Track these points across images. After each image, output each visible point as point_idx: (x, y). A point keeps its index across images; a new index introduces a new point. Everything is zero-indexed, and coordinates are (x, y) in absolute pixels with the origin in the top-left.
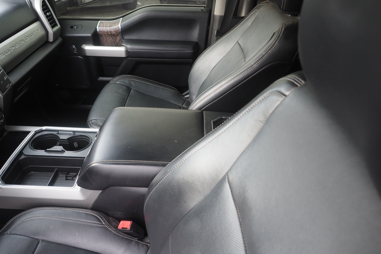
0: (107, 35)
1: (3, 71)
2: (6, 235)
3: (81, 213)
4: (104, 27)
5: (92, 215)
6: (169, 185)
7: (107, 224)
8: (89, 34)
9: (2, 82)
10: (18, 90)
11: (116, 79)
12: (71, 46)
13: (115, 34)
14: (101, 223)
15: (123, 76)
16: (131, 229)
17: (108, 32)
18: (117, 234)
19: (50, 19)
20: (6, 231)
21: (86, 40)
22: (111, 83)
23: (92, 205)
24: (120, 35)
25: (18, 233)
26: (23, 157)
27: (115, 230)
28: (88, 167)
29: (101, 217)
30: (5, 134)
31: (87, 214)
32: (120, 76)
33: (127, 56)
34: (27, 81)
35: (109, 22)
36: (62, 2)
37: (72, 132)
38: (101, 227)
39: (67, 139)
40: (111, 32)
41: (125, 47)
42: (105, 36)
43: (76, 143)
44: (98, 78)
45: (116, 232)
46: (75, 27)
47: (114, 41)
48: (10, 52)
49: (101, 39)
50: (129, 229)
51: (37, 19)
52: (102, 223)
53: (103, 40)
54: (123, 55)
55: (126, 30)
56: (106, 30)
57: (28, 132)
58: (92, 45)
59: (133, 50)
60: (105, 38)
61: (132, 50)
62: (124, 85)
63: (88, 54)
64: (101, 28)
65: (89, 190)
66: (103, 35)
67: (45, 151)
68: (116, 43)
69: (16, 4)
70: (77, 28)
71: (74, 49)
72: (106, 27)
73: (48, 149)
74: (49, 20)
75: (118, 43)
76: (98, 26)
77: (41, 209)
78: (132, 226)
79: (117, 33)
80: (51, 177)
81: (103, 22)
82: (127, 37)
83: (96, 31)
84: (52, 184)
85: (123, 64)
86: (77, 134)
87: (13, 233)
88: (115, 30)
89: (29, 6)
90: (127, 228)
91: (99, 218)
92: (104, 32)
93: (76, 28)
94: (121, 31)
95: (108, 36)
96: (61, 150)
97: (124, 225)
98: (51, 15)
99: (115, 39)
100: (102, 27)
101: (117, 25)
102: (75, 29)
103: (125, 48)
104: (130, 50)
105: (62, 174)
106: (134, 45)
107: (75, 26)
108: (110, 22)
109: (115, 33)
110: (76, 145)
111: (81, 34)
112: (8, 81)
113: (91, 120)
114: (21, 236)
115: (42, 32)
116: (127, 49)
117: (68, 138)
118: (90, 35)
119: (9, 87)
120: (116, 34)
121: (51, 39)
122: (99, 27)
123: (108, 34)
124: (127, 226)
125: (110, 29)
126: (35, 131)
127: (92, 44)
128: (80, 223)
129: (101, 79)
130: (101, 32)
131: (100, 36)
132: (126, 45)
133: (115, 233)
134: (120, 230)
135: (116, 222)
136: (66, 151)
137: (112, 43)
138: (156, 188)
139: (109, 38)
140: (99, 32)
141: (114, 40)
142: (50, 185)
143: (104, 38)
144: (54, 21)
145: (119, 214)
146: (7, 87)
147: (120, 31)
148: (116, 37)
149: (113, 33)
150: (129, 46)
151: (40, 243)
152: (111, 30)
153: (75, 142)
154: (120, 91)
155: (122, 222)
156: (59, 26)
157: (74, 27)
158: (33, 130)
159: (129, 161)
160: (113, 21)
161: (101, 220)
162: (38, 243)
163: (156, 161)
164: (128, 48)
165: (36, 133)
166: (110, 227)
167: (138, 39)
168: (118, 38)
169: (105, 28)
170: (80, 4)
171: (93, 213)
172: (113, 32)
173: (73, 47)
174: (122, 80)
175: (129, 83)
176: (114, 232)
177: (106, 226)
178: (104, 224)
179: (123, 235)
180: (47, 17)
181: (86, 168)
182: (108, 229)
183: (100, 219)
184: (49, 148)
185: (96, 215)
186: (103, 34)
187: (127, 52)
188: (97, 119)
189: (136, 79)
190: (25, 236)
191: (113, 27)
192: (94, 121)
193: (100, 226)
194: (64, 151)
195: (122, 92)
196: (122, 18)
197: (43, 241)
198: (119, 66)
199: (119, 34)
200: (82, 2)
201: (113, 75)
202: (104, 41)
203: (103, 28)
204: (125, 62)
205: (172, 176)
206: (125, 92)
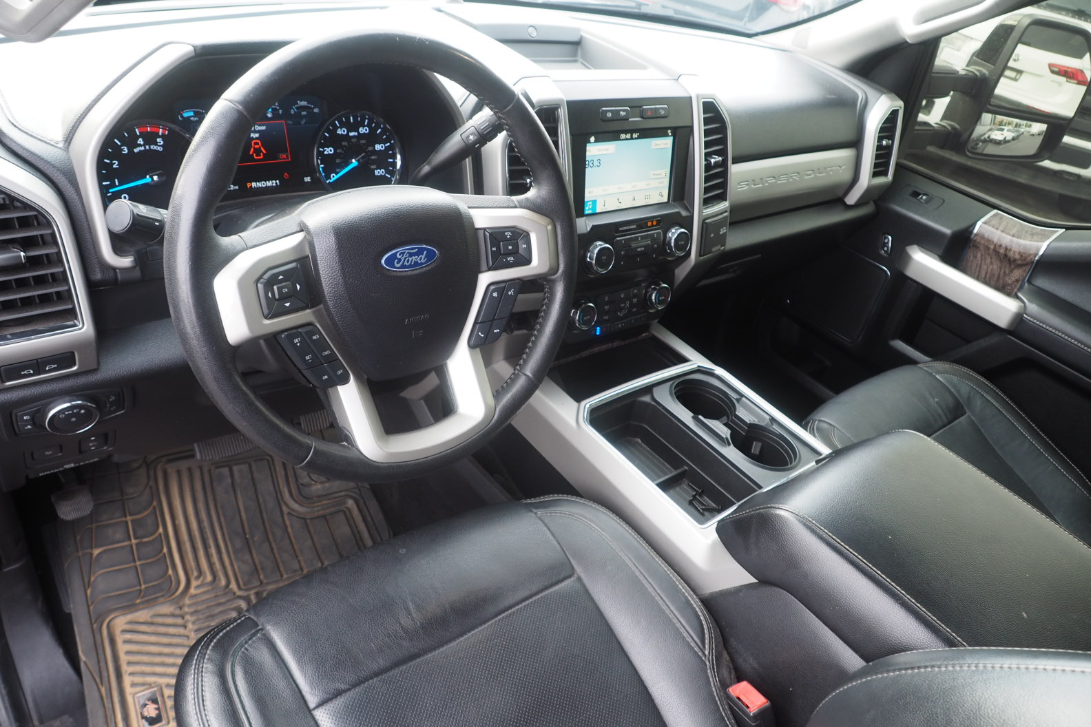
0: (991, 251)
1: (727, 216)
2: (533, 515)
3: (679, 591)
4: (997, 229)
5: (696, 612)
6: (944, 693)
7: (712, 658)
8: (948, 228)
9: (712, 235)
10: (722, 266)
11: (939, 365)
12: (884, 234)
13: (1015, 260)
14: (701, 647)
15: (964, 369)
16: (756, 717)
17: (1000, 246)
18: (717, 698)
19: (882, 155)
20: (537, 508)
21: (928, 239)
22: (921, 368)
23: (711, 594)
24: (1027, 268)
25: (552, 529)
26: (647, 399)
27: (719, 688)
28: (768, 508)
29: (710, 634)
30: (644, 335)
31: (688, 602)
32: (957, 367)
33: (1012, 329)
34: (750, 258)
35: (1020, 223)
36: (932, 128)
37: (768, 417)
38: (695, 653)
39: (750, 424)
40: (1011, 250)
41: (1022, 305)
42: (983, 253)
43: (760, 444)
44: (894, 338)
45: (717, 694)
46: (924, 197)
47: (999, 275)
48: (761, 185)
49: (970, 254)
50: (751, 714)
51: (856, 143)
52: (704, 647)
53: (972, 257)
54: (1003, 321)
55: (1052, 265)
56: (999, 239)
57: (683, 360)
58: (936, 256)
59: (1038, 323)
60: (982, 255)
61: (1035, 321)
62: (952, 393)
63: (911, 272)
64: (990, 228)
65: (731, 557)
66: (982, 248)
67: (693, 417)
68: (1001, 282)
69: (835, 95)
70: (927, 202)
71: (885, 244)
72: (1003, 231)
73: (700, 417)
74: (877, 157)
75: (1009, 285)
76: (983, 219)
77: (615, 518)
78: (762, 714)
79: (1022, 260)
80: (666, 474)
81: (1002, 217)
82: (1043, 282)
83: (971, 229)
84: (665, 486)
85: (984, 343)
86: (775, 428)
87: (546, 521)
88: (1022, 251)
89: (858, 108)
90: (748, 707)
91: (706, 631)
92: (989, 241)
93: (924, 200)
94: (1038, 261)
95: (994, 257)
96: (724, 436)
97: (744, 695)
98: (890, 148)
99: (1005, 272)
100: (993, 227)
101: (1038, 241)
102: (922, 201)
103: (1020, 307)
104: (1032, 319)
105: (689, 485)
106: (1049, 311)
107: (924, 195)
108: (1022, 225)
109: (1017, 257)
110: (756, 448)
111: (928, 219)
112: (722, 240)
113: (819, 421)
114: (553, 538)
115: (845, 175)
116: (1022, 311)
117: (754, 422)
118: (948, 231)
119: (717, 249)
120: (1019, 262)
121: (852, 199)
122: (985, 223)
123: (996, 252)
124: (752, 703)
125: (1012, 241)
126: (699, 366)
127: (938, 255)
128: (664, 607)
129: (900, 345)
130: (983, 237)
131: (971, 245)
132: (1029, 301)
133: (715, 694)
134: (728, 697)
135: (730, 673)
136: (732, 446)
137: (990, 277)
138: (898, 675)
139: (991, 263)
140: (976, 235)
141: (1002, 272)
142: (659, 485)
143: (979, 255)
144: (887, 164)
145: (749, 662)
146: (714, 249)
147: (1037, 258)
148: (1014, 269)
149: (1011, 254)
150: (1033, 308)
151: (573, 579)
152: (1014, 246)
153: (758, 440)
154: (934, 401)
155: (744, 685)
156: (890, 177)
157: (922, 197)
158: (696, 360)
159: (871, 565)
160: (1033, 228)
161: (707, 641)
162: (570, 577)
163: (938, 619)
164: (1028, 312)
165: (700, 370)
166: (714, 671)
167: (1073, 303)
168: (1017, 274)
169: (999, 232)
170: (969, 151)
171: (702, 611)
172: (1014, 253)
173: (885, 238)
174: (955, 379)
175: (969, 398)
176: (714, 689)
177: (708, 663)
178: (707, 653)
179: (726, 714)
180: (879, 147)
181: (763, 508)
182: (707, 672)
183: (707, 636)
184: (705, 417)
185: (704, 622)
186: (984, 244)
187: (1019, 319)
188: (835, 427)
189: (993, 398)
190: (559, 543)
191: (1022, 241)
192: (825, 426)
193: (696, 649)
194: (729, 444)
195: (936, 405)
196: (1064, 230)
197: (579, 579)
198: (968, 342)
199: (1026, 265)
200: (977, 148)
201: (935, 354)
202: (972, 261)
203: (995, 230)
204: (994, 339)
205: (971, 679)
206: (944, 413)
